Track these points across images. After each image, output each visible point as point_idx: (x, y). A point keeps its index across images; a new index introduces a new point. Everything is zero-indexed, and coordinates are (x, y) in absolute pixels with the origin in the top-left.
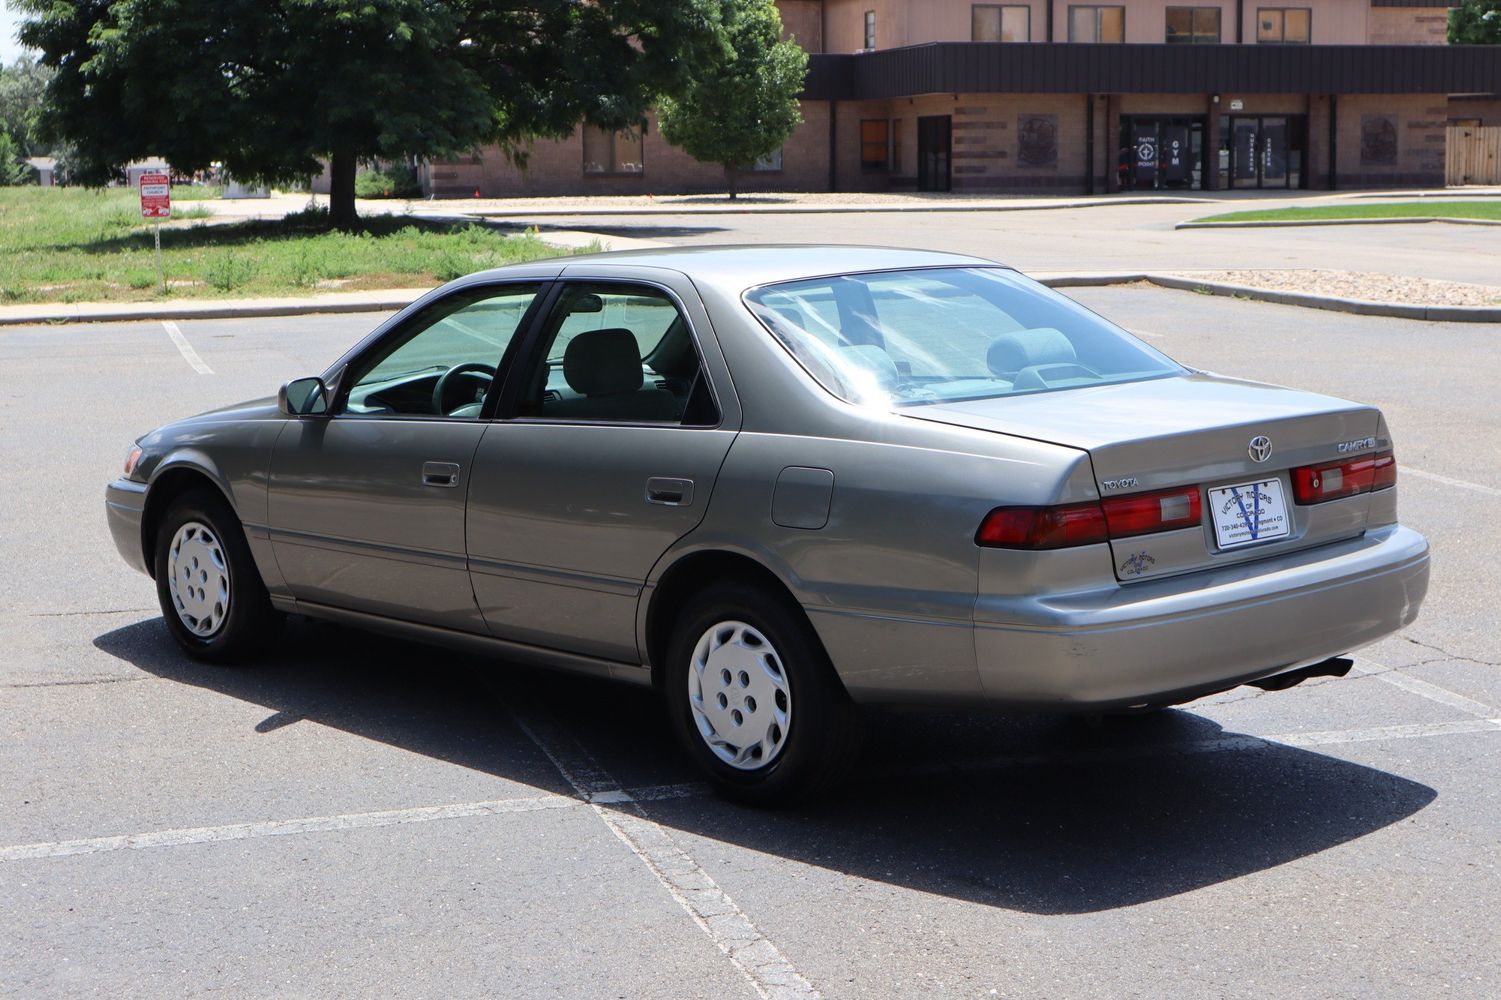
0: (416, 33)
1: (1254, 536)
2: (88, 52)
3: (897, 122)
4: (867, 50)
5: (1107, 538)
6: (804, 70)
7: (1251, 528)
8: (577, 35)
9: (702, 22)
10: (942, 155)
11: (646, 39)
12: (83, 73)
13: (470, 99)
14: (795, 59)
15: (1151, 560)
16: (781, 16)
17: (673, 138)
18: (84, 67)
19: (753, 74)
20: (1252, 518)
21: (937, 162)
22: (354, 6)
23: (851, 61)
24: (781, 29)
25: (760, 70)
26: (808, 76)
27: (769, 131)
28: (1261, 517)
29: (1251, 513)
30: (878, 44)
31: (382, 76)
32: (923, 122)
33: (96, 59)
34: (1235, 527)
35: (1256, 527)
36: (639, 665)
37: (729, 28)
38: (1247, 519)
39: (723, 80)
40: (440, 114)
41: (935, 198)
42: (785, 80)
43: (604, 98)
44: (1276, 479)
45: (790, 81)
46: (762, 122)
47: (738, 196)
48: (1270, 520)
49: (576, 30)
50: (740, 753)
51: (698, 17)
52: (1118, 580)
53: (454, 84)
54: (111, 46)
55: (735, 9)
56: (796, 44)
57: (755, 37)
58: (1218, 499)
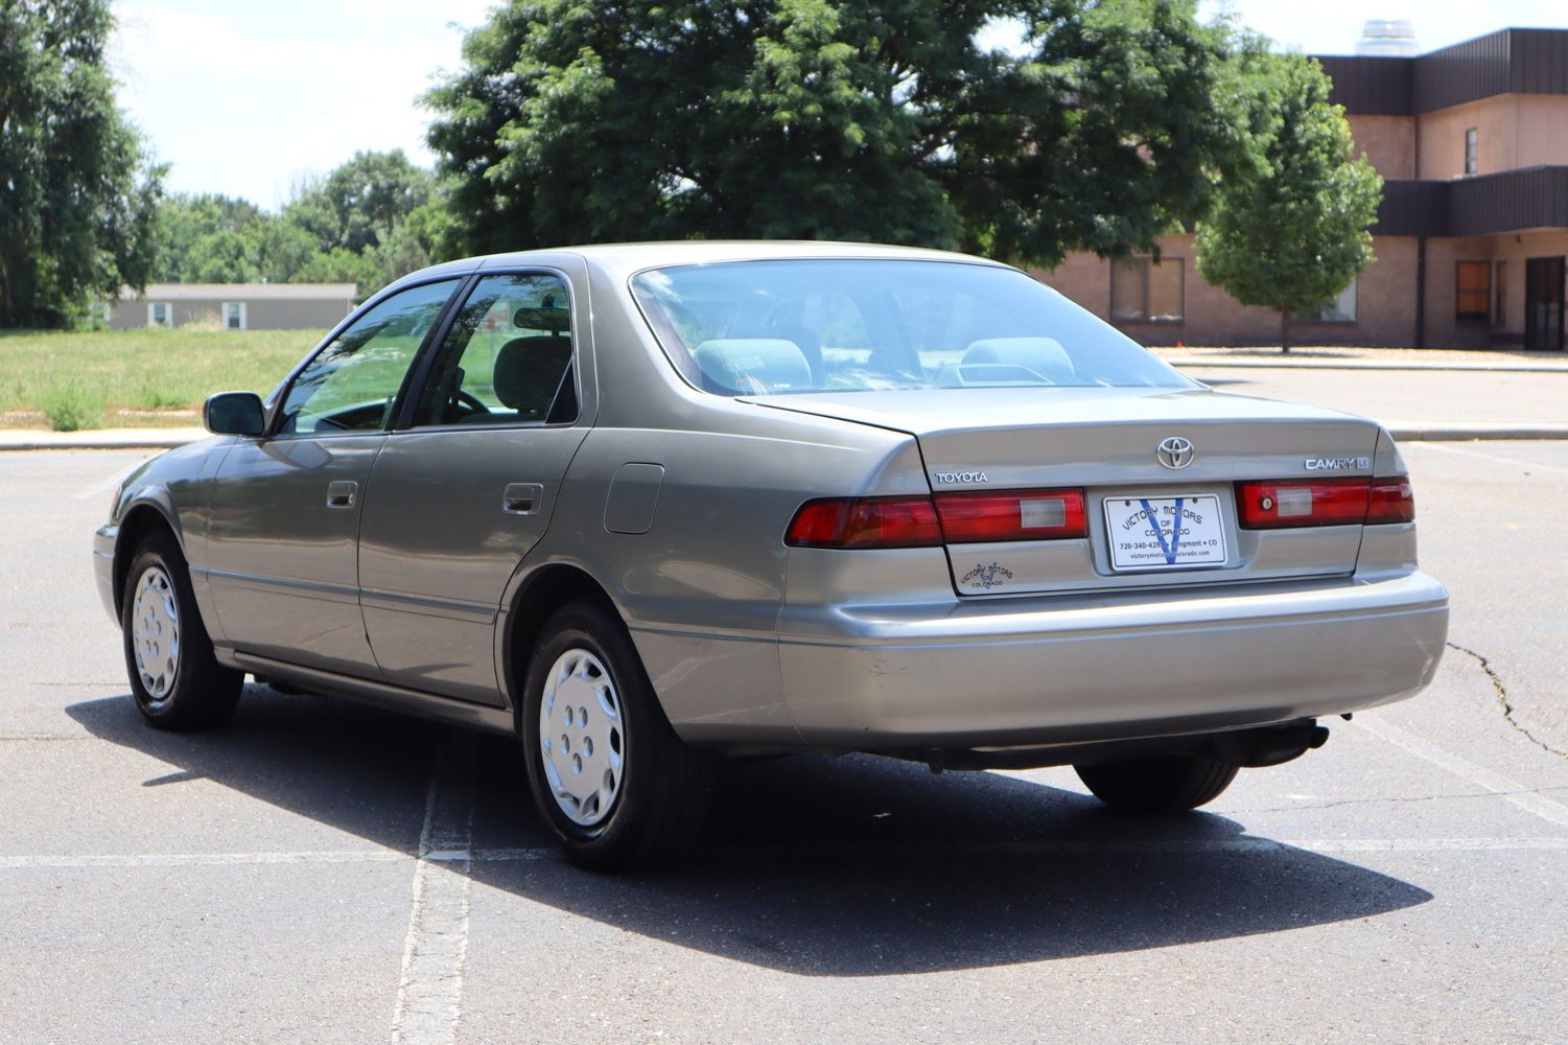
0: (868, 137)
1: (1171, 561)
2: (497, 155)
3: (1501, 264)
4: (1468, 176)
5: (942, 542)
6: (1376, 195)
7: (1165, 549)
8: (1074, 142)
9: (1224, 129)
10: (1554, 306)
11: (1158, 149)
12: (488, 180)
13: (933, 216)
14: (1366, 184)
15: (1010, 575)
16: (1351, 131)
17: (1214, 278)
18: (490, 173)
19: (1312, 200)
20: (1169, 539)
21: (1548, 313)
22: (796, 104)
23: (1445, 189)
24: (1351, 146)
25: (1321, 196)
26: (1382, 203)
27: (1331, 270)
28: (1182, 539)
29: (1168, 532)
30: (1480, 169)
31: (826, 187)
32: (1532, 266)
33: (504, 163)
34: (1141, 546)
35: (1174, 549)
36: (503, 709)
37: (1259, 138)
38: (1161, 539)
39: (1276, 207)
40: (895, 232)
41: (1540, 357)
42: (1352, 208)
43: (1099, 219)
44: (1213, 495)
45: (1359, 209)
46: (1323, 259)
47: (1293, 350)
48: (1199, 543)
49: (1071, 137)
50: (582, 804)
51: (1220, 123)
52: (958, 594)
53: (914, 198)
54: (521, 150)
55: (1270, 115)
56: (1369, 164)
57: (1316, 154)
58: (1118, 512)
